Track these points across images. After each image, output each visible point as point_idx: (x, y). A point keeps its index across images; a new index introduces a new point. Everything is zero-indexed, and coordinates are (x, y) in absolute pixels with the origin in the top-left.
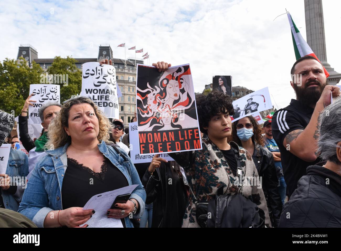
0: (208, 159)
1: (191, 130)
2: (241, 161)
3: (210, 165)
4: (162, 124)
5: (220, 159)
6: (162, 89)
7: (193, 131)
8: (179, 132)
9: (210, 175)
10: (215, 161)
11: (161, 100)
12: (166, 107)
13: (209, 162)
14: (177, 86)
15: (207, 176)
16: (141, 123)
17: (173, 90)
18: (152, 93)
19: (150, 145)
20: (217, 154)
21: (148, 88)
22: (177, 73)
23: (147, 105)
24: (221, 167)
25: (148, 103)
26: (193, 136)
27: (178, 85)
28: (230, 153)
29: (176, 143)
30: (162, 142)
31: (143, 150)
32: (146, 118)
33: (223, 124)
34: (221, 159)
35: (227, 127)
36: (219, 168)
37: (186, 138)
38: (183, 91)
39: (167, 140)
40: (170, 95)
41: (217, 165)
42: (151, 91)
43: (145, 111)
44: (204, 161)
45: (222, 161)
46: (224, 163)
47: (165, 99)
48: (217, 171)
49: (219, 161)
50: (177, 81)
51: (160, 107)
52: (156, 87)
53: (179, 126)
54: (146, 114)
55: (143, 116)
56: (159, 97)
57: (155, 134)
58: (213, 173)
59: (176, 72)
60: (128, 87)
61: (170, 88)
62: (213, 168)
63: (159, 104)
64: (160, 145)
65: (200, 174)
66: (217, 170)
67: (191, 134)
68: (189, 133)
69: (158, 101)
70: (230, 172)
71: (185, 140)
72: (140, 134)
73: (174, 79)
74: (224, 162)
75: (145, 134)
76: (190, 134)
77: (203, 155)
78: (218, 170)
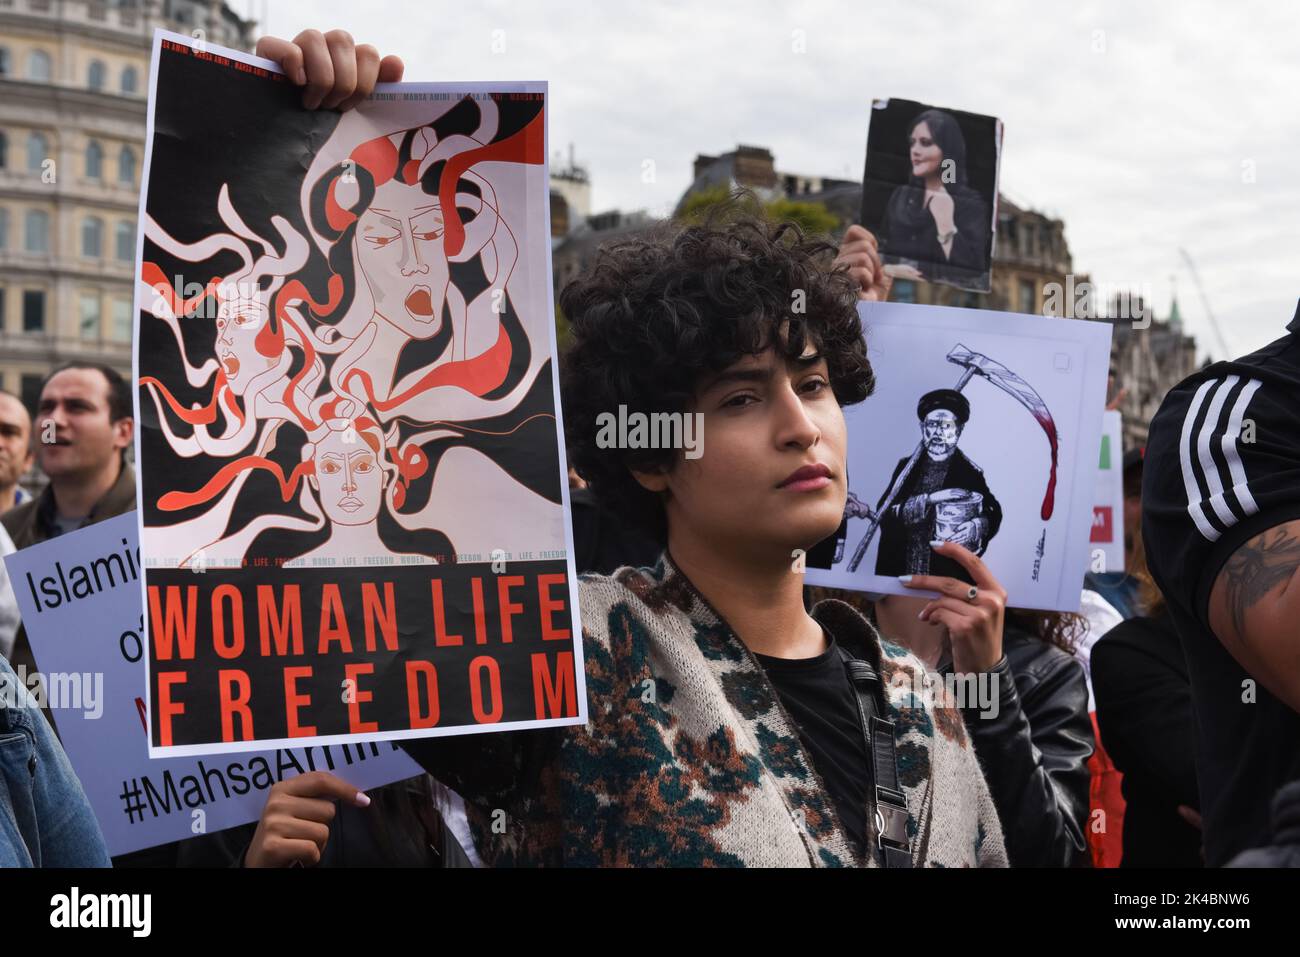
0: (659, 727)
1: (519, 581)
2: (898, 744)
3: (676, 772)
4: (315, 520)
5: (752, 723)
6: (325, 246)
7: (532, 585)
8: (437, 585)
9: (682, 842)
10: (713, 738)
11: (313, 327)
12: (345, 388)
13: (671, 748)
14: (431, 236)
15: (655, 856)
16: (169, 502)
17: (401, 266)
18: (252, 270)
19: (225, 677)
20: (730, 683)
21: (223, 228)
22: (440, 137)
23: (211, 365)
24: (757, 784)
25: (219, 347)
26: (527, 622)
27: (439, 227)
28: (824, 683)
29: (413, 666)
30: (311, 656)
31: (174, 717)
32: (205, 467)
33: (786, 435)
34: (761, 727)
35: (812, 459)
36: (745, 790)
37: (481, 637)
38: (470, 279)
39: (347, 647)
40: (377, 294)
41: (732, 770)
42: (245, 252)
43: (197, 407)
44: (635, 743)
45: (764, 734)
46: (778, 756)
47: (340, 327)
48: (734, 813)
49: (745, 740)
50: (435, 200)
51: (302, 384)
52: (279, 222)
53: (433, 541)
54: (200, 429)
55: (184, 448)
56: (297, 302)
57: (265, 594)
58: (703, 829)
59: (431, 133)
60: (82, 142)
61: (383, 241)
62: (697, 793)
63: (300, 361)
64: (297, 679)
65: (598, 840)
66: (731, 803)
67: (518, 608)
68: (504, 597)
69: (291, 336)
70: (824, 816)
71: (472, 650)
72: (155, 589)
73: (412, 182)
74: (779, 748)
75: (193, 591)
76: (508, 609)
77: (624, 702)
78: (735, 808)
